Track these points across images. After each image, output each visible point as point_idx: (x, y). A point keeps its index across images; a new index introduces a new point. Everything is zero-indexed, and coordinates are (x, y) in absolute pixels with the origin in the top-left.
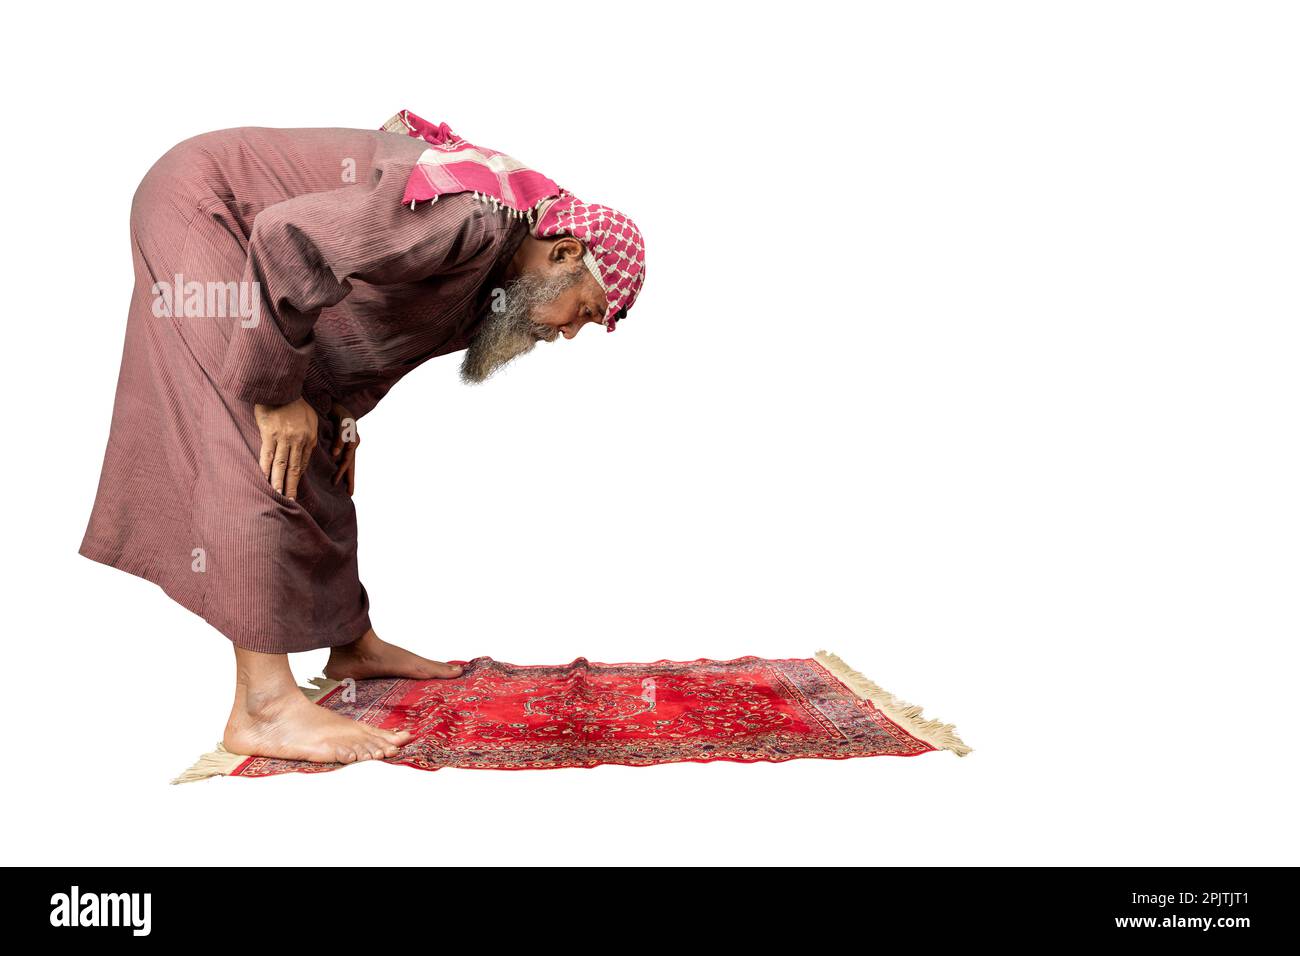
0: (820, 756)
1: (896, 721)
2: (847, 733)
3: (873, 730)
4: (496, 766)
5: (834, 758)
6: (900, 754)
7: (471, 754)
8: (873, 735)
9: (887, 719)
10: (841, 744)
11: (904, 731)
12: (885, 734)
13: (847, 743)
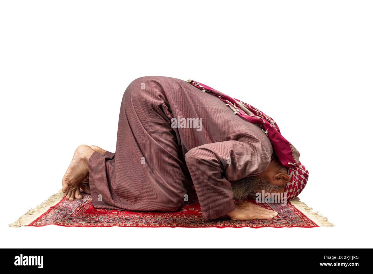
0: (269, 226)
1: (301, 210)
2: (280, 216)
3: (291, 214)
4: (135, 225)
5: (275, 227)
6: (303, 226)
7: (126, 219)
8: (291, 217)
9: (296, 209)
10: (278, 220)
11: (304, 215)
12: (296, 216)
13: (280, 220)
